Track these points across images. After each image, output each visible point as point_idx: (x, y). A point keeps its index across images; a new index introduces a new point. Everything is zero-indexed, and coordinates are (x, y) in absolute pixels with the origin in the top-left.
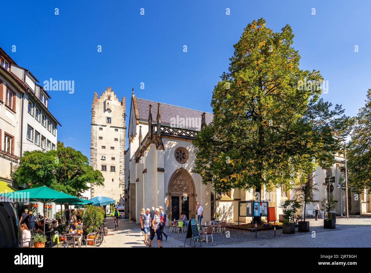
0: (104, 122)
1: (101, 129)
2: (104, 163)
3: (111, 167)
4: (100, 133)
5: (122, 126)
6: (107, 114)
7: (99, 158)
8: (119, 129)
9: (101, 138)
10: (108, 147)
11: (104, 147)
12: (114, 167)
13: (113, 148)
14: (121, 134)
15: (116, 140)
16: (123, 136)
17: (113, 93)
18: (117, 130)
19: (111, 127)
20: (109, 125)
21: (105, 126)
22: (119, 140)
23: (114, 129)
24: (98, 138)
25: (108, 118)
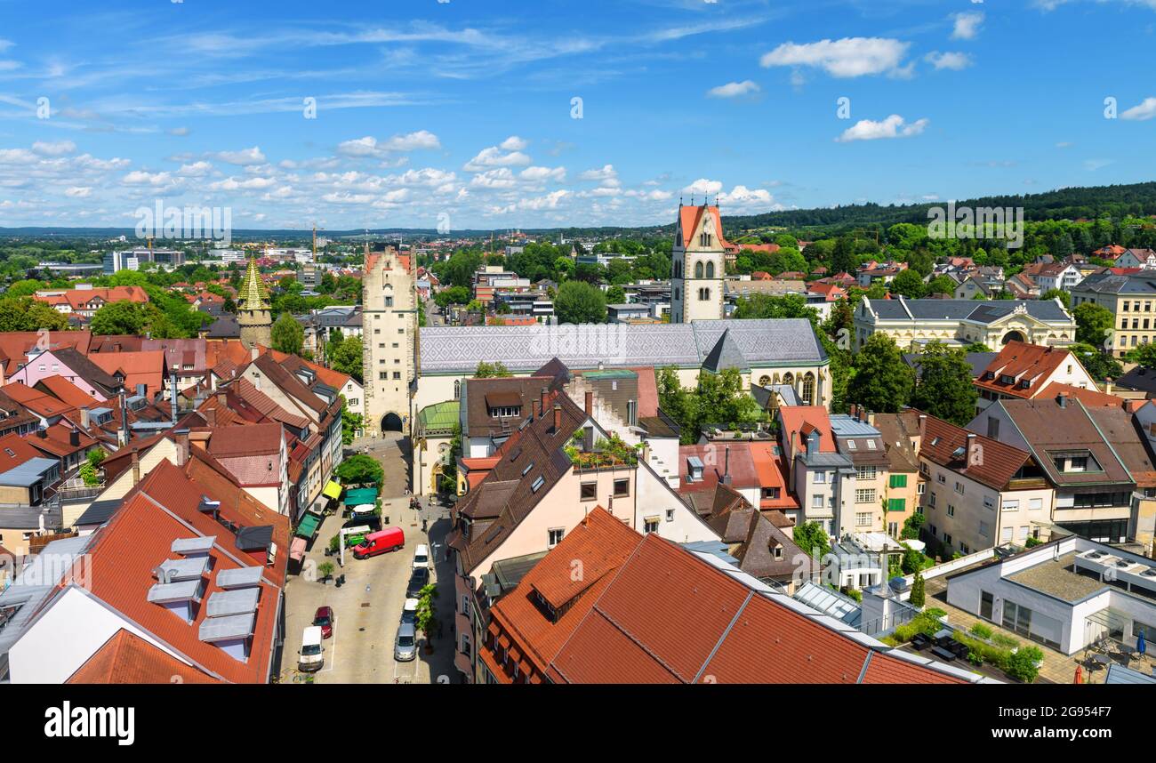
0: (381, 305)
1: (377, 317)
2: (383, 368)
3: (395, 373)
4: (376, 324)
5: (409, 309)
6: (388, 292)
7: (376, 363)
8: (405, 314)
9: (377, 331)
10: (389, 344)
11: (382, 345)
12: (399, 373)
13: (396, 345)
14: (408, 321)
15: (401, 331)
16: (411, 324)
17: (393, 257)
18: (401, 316)
19: (393, 312)
20: (389, 310)
21: (384, 312)
22: (405, 332)
23: (397, 314)
24: (373, 332)
25: (388, 298)
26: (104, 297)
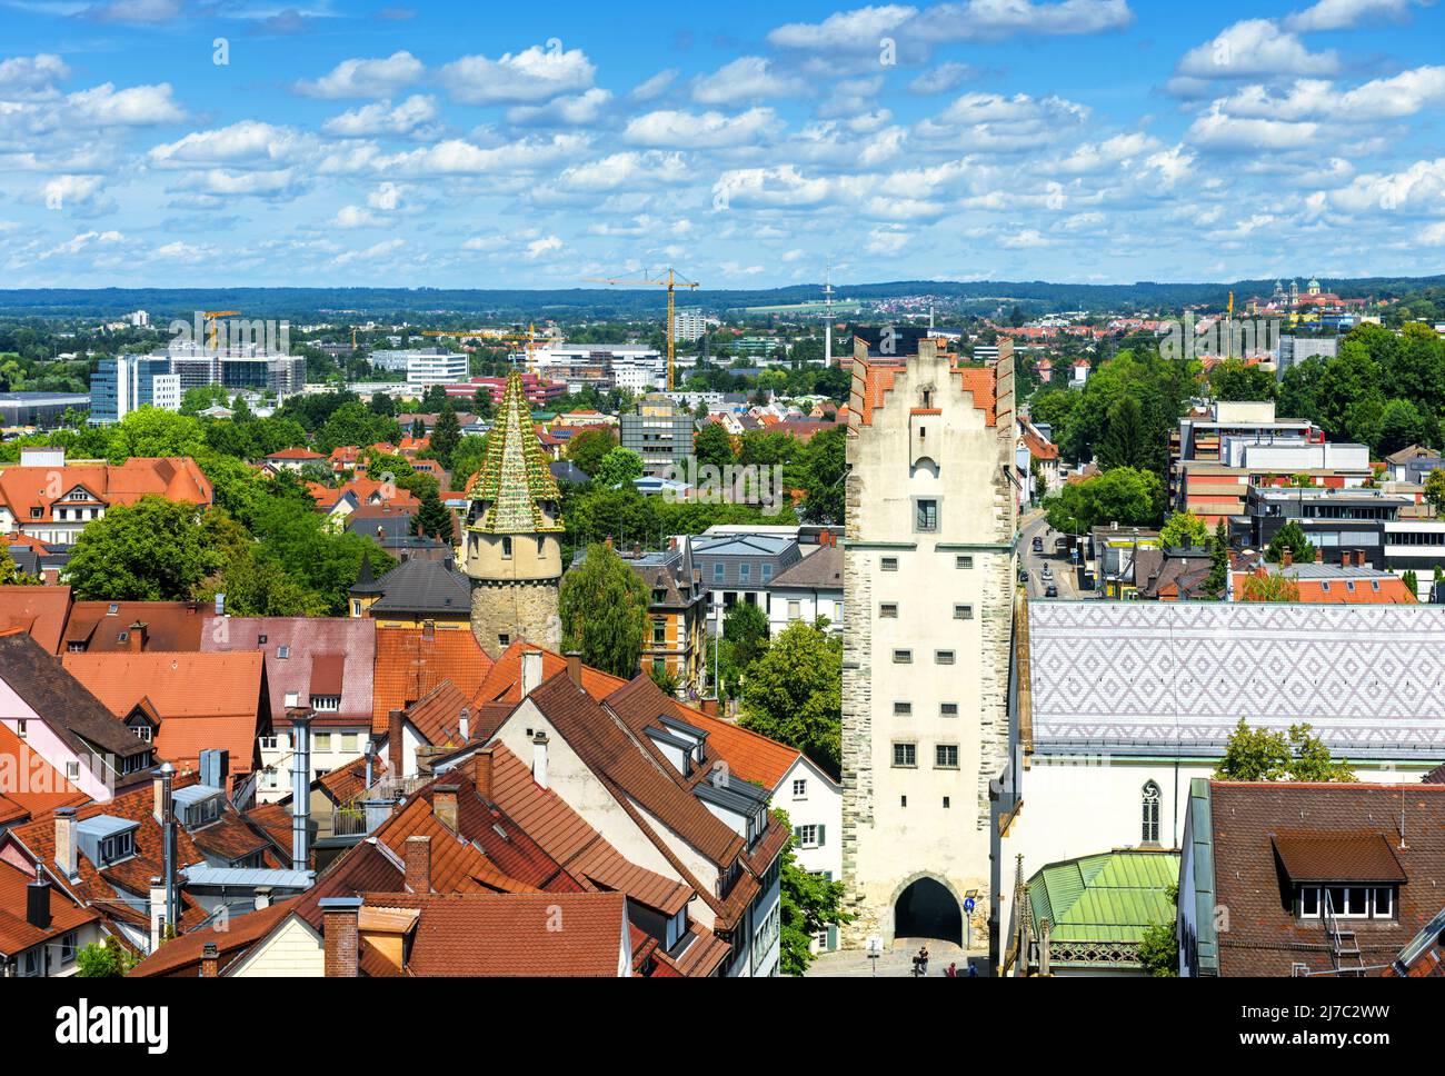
0: (901, 525)
1: (889, 563)
2: (904, 729)
3: (940, 748)
4: (885, 586)
5: (991, 539)
6: (924, 483)
7: (882, 710)
8: (978, 557)
9: (889, 609)
10: (924, 654)
11: (903, 656)
12: (954, 749)
13: (945, 656)
14: (988, 581)
15: (963, 611)
16: (996, 591)
17: (944, 370)
18: (965, 562)
19: (939, 548)
20: (926, 541)
21: (912, 547)
22: (977, 612)
23: (953, 556)
24: (876, 610)
25: (924, 504)
26: (98, 491)
